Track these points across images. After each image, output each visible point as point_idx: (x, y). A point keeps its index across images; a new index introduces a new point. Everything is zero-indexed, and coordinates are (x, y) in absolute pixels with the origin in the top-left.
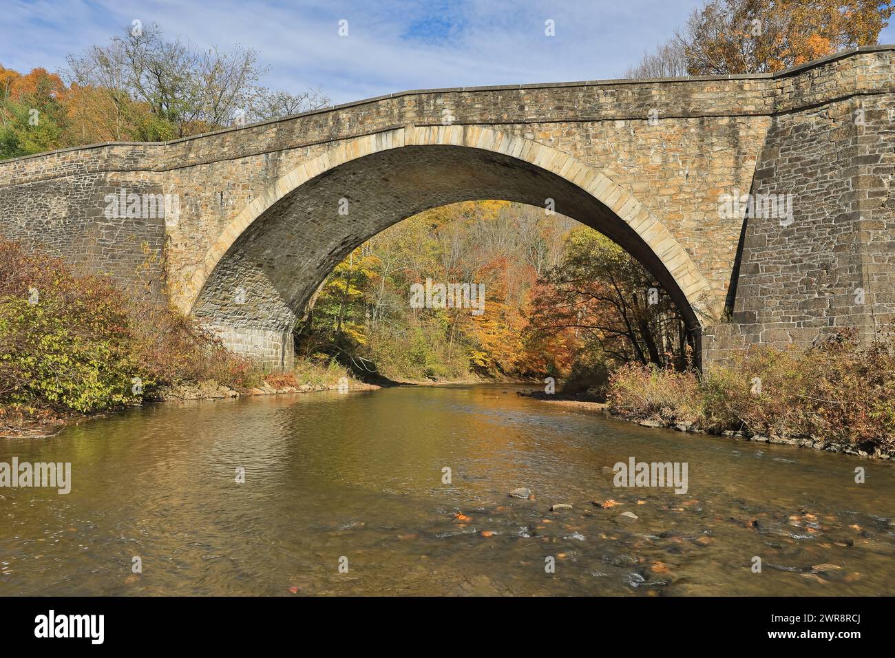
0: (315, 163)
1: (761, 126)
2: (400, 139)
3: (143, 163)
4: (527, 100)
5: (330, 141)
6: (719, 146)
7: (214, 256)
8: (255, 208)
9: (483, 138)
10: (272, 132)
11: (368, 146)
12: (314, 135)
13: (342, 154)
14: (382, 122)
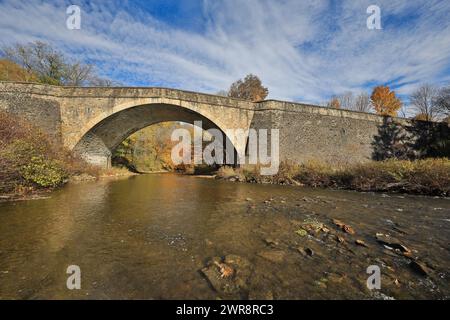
0: (129, 104)
1: (252, 113)
2: (160, 101)
3: (50, 93)
4: (199, 96)
5: (135, 97)
6: (244, 116)
7: (84, 130)
8: (104, 115)
9: (185, 105)
10: (112, 91)
11: (149, 101)
12: (128, 94)
13: (139, 102)
14: (153, 95)
